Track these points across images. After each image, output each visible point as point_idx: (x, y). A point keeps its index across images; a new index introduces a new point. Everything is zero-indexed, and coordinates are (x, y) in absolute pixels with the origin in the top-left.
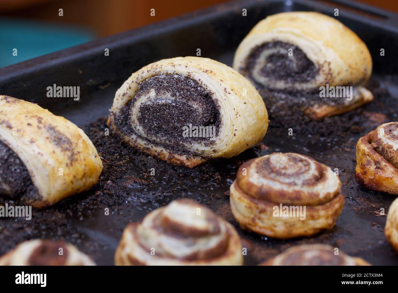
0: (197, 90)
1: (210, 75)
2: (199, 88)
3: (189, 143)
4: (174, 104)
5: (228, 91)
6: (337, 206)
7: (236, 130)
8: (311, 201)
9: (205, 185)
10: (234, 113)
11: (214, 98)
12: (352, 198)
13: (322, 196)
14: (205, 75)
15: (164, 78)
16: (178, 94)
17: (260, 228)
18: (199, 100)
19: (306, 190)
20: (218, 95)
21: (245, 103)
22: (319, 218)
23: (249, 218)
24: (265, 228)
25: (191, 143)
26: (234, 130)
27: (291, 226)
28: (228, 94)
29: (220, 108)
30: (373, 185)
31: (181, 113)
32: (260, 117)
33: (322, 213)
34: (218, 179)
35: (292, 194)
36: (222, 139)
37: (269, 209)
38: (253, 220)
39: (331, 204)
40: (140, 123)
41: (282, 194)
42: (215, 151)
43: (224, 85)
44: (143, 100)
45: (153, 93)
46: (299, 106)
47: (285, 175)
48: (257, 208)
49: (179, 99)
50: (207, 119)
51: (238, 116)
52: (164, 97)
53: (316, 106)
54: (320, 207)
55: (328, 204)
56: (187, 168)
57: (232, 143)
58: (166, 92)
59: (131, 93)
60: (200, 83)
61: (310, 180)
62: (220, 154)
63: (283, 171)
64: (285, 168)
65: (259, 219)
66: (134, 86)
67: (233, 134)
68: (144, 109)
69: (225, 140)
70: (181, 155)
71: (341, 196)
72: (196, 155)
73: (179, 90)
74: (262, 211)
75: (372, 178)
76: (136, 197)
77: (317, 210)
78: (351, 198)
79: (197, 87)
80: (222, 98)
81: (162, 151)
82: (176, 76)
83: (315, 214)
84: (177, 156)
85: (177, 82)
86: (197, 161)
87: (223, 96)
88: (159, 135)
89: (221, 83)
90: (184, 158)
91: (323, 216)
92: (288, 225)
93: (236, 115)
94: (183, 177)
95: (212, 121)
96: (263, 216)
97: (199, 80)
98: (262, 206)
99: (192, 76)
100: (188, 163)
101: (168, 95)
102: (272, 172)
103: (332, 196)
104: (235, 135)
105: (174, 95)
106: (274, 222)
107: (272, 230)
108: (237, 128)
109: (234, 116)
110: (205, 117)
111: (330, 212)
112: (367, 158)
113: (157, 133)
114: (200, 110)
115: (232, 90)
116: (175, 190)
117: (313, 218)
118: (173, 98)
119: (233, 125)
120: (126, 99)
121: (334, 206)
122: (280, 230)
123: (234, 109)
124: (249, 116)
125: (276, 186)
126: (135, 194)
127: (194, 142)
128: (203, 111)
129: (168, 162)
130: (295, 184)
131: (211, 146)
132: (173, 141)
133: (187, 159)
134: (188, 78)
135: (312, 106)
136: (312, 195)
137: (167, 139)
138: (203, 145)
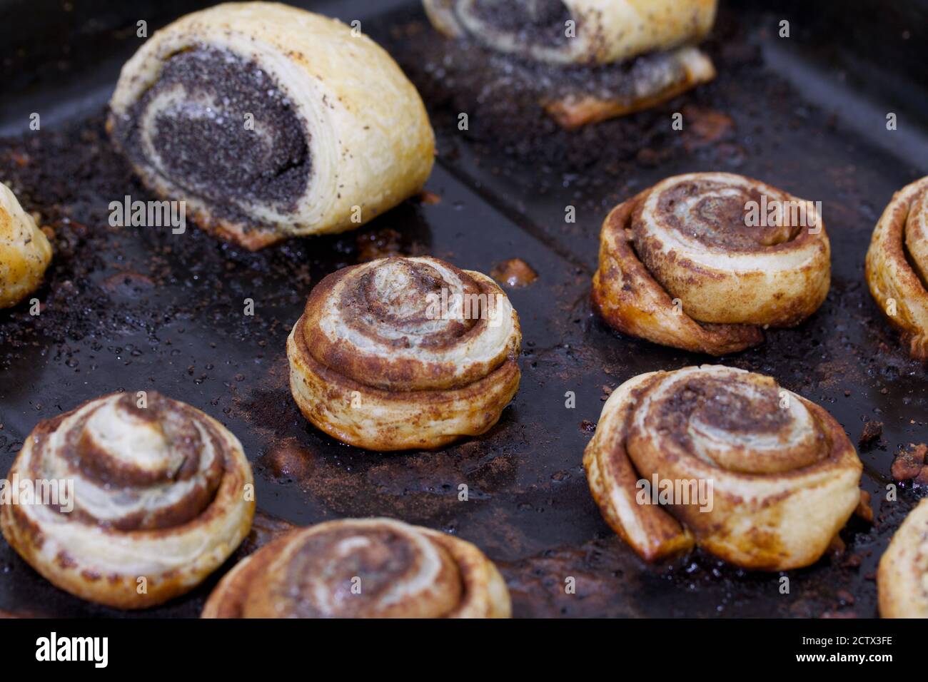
0: (267, 96)
1: (297, 63)
2: (271, 93)
3: (248, 204)
4: (220, 121)
5: (329, 101)
6: (497, 389)
7: (342, 186)
8: (435, 382)
9: (271, 296)
10: (340, 150)
11: (299, 116)
12: (570, 347)
13: (459, 372)
14: (287, 62)
15: (206, 63)
16: (227, 102)
17: (332, 425)
18: (267, 118)
19: (426, 358)
20: (308, 111)
21: (367, 128)
22: (451, 415)
23: (311, 402)
24: (340, 427)
25: (251, 204)
26: (338, 188)
27: (389, 430)
28: (329, 110)
29: (310, 140)
30: (618, 322)
31: (232, 143)
32: (404, 153)
33: (459, 405)
34: (303, 281)
35: (394, 366)
36: (312, 203)
37: (345, 392)
38: (319, 409)
39: (482, 386)
40: (157, 149)
41: (374, 365)
42: (297, 226)
43: (323, 88)
44: (161, 103)
45: (179, 94)
46: (535, 95)
47: (391, 319)
48: (325, 388)
49: (229, 113)
50: (282, 160)
51: (347, 157)
52: (200, 103)
53: (570, 99)
54: (455, 394)
55: (476, 386)
56: (244, 250)
57: (333, 213)
58: (206, 94)
59: (148, 76)
60: (274, 79)
61: (442, 334)
62: (309, 231)
63: (391, 310)
64: (396, 302)
65: (329, 409)
66: (154, 64)
67: (336, 194)
68: (164, 123)
69: (319, 205)
70: (233, 222)
71: (509, 365)
72: (261, 224)
73: (231, 92)
74: (334, 396)
75: (615, 307)
76: (116, 321)
77: (450, 400)
78: (567, 346)
79: (267, 90)
80: (316, 116)
81: (198, 209)
82: (230, 60)
83: (443, 408)
84: (225, 224)
85: (228, 74)
86: (265, 236)
87: (319, 112)
88: (192, 178)
89: (318, 82)
90: (238, 229)
91: (463, 411)
92: (385, 428)
93: (344, 155)
94: (233, 270)
95: (295, 161)
96: (335, 404)
97: (274, 74)
98: (333, 386)
99: (260, 63)
100: (246, 242)
101: (210, 100)
102: (370, 309)
103: (485, 370)
104: (339, 196)
105: (218, 103)
106: (356, 419)
107: (354, 434)
108: (344, 183)
109: (340, 157)
110: (279, 156)
111: (480, 403)
112: (610, 261)
113: (188, 173)
114: (269, 140)
115: (340, 99)
116: (204, 306)
117: (437, 415)
118: (218, 110)
119: (336, 176)
120: (137, 88)
121: (488, 390)
122: (370, 435)
123: (340, 142)
124: (374, 155)
125: (367, 347)
126: (115, 316)
127: (257, 201)
128: (274, 144)
129: (210, 233)
130: (407, 345)
131: (290, 215)
132: (217, 193)
133: (245, 232)
134: (252, 66)
135: (562, 97)
136: (438, 370)
137: (208, 189)
138: (275, 210)
